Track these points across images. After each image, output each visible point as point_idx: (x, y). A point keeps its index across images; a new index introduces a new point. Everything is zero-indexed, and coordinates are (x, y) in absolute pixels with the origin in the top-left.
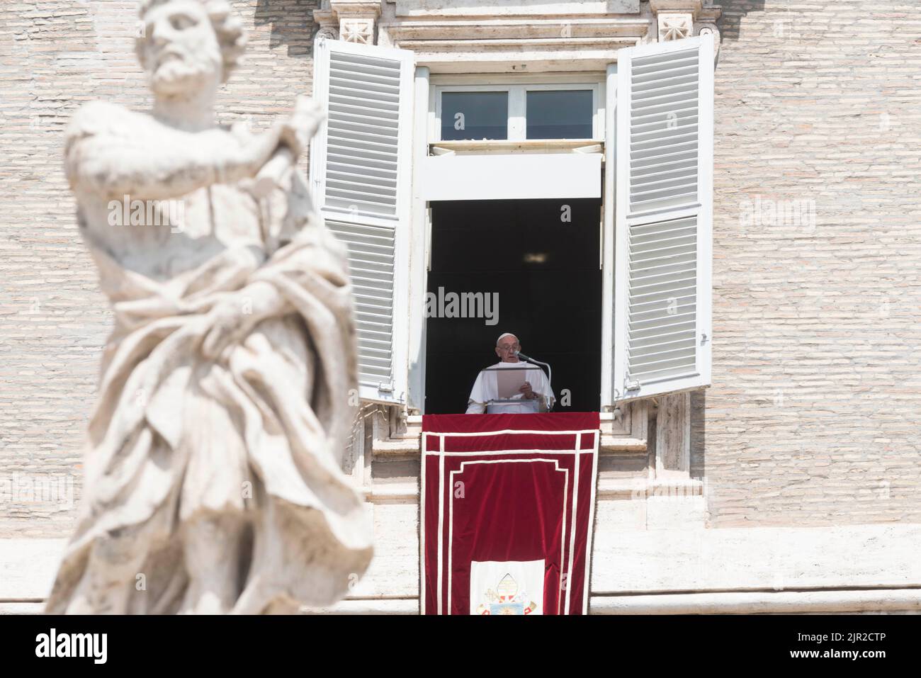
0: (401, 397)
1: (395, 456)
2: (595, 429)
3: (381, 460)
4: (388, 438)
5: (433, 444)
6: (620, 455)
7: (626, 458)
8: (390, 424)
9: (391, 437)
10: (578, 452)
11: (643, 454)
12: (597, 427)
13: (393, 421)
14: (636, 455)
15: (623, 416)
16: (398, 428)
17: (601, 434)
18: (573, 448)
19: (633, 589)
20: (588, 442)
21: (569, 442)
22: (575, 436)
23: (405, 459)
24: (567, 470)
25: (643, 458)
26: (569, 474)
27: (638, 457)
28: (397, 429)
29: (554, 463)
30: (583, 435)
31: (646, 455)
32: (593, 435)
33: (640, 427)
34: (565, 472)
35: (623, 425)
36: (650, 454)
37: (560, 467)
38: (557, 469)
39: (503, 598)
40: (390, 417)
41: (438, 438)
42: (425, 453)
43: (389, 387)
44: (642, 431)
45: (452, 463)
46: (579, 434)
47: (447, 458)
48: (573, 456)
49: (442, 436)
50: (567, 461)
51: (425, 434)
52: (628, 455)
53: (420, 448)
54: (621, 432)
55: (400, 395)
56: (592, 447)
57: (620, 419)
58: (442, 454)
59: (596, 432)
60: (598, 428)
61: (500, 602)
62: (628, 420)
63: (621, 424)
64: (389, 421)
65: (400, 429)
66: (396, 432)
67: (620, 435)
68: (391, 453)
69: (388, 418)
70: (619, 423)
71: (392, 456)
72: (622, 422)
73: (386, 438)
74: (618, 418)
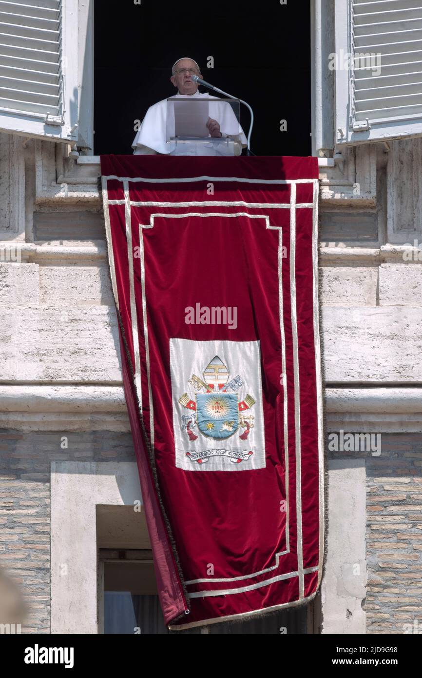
0: (71, 132)
1: (62, 206)
2: (313, 177)
3: (45, 210)
4: (54, 183)
6: (343, 211)
7: (349, 215)
8: (56, 165)
9: (58, 181)
10: (293, 206)
11: (372, 211)
12: (315, 176)
13: (60, 162)
14: (361, 211)
15: (345, 163)
16: (66, 172)
17: (320, 185)
18: (288, 201)
19: (364, 379)
20: (305, 194)
21: (282, 194)
22: (289, 186)
23: (76, 210)
24: (280, 229)
25: (370, 215)
26: (283, 233)
27: (364, 214)
28: (64, 171)
29: (264, 219)
30: (299, 186)
31: (374, 211)
32: (311, 185)
33: (368, 177)
34: (277, 231)
35: (345, 173)
36: (378, 211)
37: (271, 224)
38: (268, 226)
39: (212, 386)
40: (56, 157)
41: (122, 184)
42: (107, 202)
43: (57, 120)
44: (371, 183)
45: (140, 215)
46: (293, 183)
47: (133, 209)
48: (288, 211)
49: (126, 181)
50: (281, 218)
51: (105, 179)
52: (351, 212)
53: (101, 197)
54: (342, 182)
55: (70, 130)
56: (310, 200)
57: (341, 166)
58: (128, 203)
59: (315, 181)
60: (317, 177)
61: (208, 391)
62: (351, 167)
63: (342, 172)
64: (56, 161)
65: (68, 171)
66: (64, 175)
67: (342, 186)
68: (58, 202)
69: (54, 157)
70: (340, 170)
71: (59, 205)
72: (344, 170)
73: (51, 183)
74: (340, 165)
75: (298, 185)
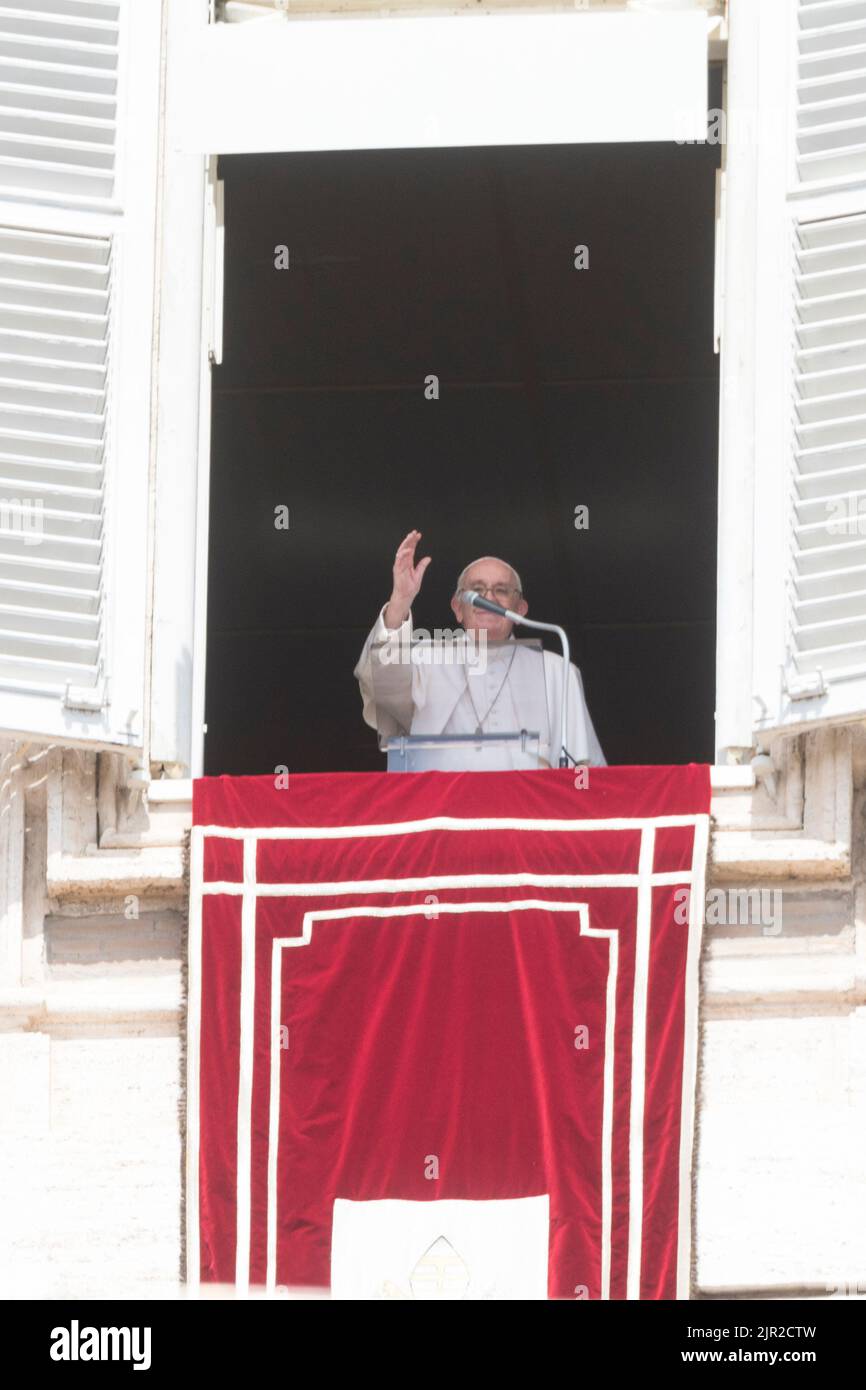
0: (129, 726)
1: (112, 901)
2: (694, 811)
3: (71, 909)
4: (92, 846)
5: (223, 861)
8: (97, 804)
9: (103, 841)
10: (645, 880)
11: (838, 886)
12: (704, 807)
13: (108, 795)
14: (817, 888)
15: (779, 776)
16: (123, 817)
17: (713, 829)
18: (633, 869)
20: (675, 851)
21: (620, 853)
22: (636, 835)
23: (143, 906)
24: (613, 935)
25: (837, 896)
26: (621, 945)
27: (825, 895)
28: (118, 818)
29: (576, 914)
31: (848, 886)
32: (688, 833)
33: (830, 806)
34: (606, 942)
35: (780, 801)
36: (857, 885)
37: (594, 924)
38: (586, 930)
40: (97, 786)
41: (238, 845)
42: (199, 888)
43: (93, 698)
44: (836, 819)
45: (278, 917)
46: (648, 827)
47: (263, 903)
48: (631, 893)
49: (251, 838)
50: (615, 908)
51: (201, 833)
52: (794, 890)
53: (186, 875)
54: (773, 821)
55: (125, 720)
56: (687, 866)
57: (770, 783)
58: (250, 890)
59: (699, 821)
60: (706, 810)
62: (793, 786)
63: (773, 799)
64: (97, 795)
65: (128, 818)
66: (117, 827)
67: (771, 830)
68: (100, 890)
69: (93, 788)
70: (768, 794)
71: (104, 898)
72: (777, 793)
73: (86, 846)
74: (766, 781)
75: (661, 833)
